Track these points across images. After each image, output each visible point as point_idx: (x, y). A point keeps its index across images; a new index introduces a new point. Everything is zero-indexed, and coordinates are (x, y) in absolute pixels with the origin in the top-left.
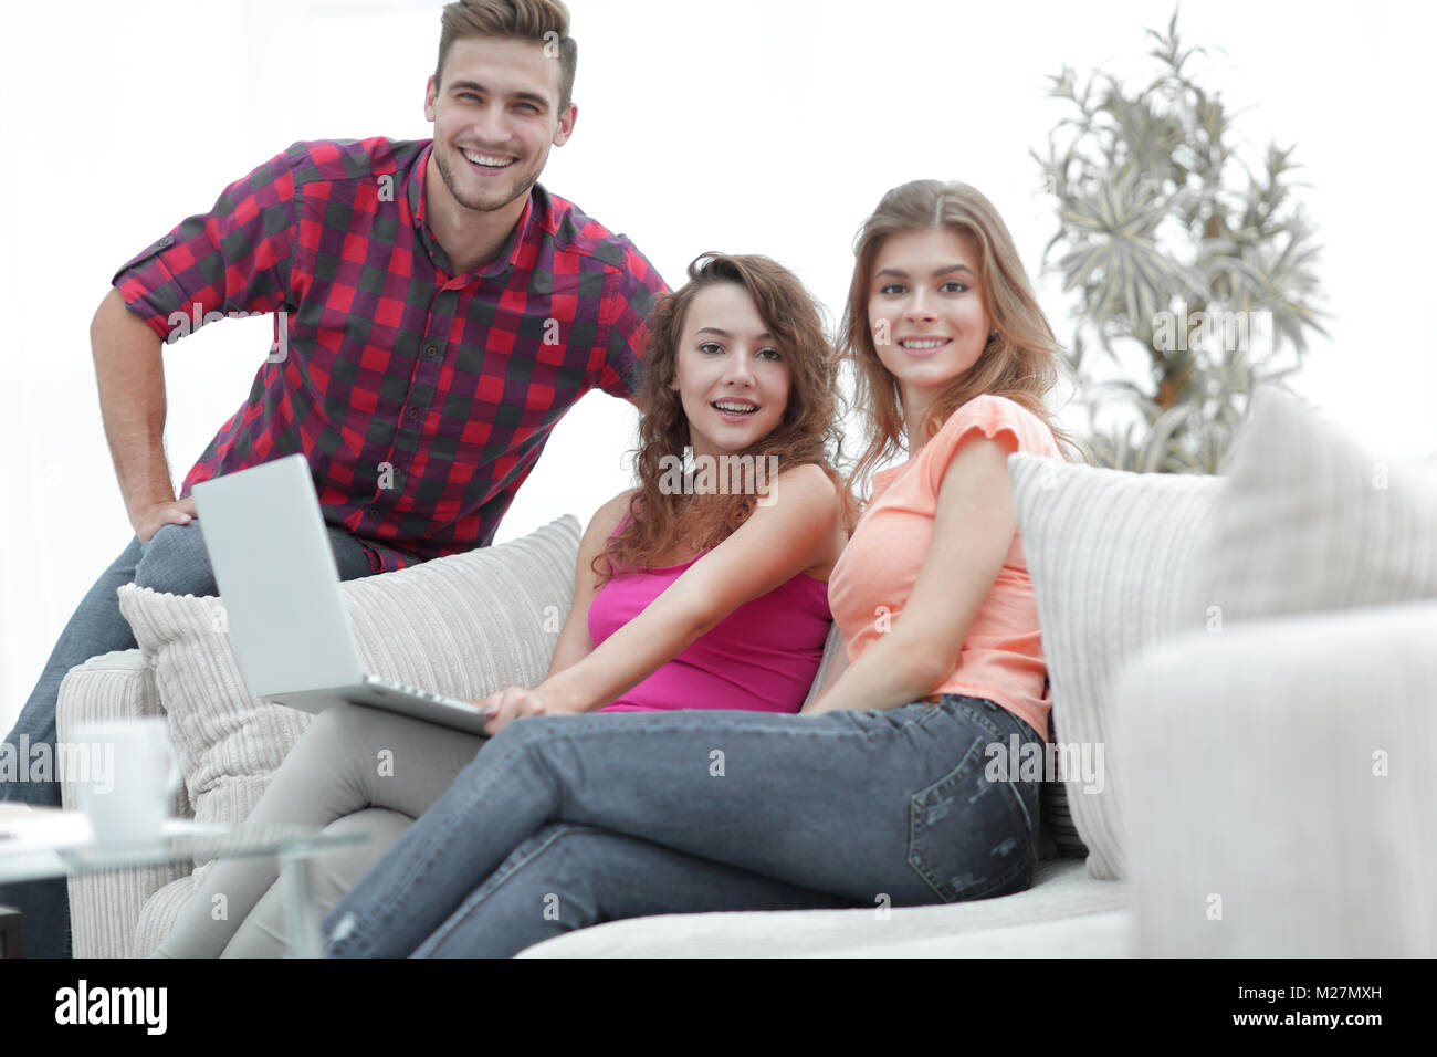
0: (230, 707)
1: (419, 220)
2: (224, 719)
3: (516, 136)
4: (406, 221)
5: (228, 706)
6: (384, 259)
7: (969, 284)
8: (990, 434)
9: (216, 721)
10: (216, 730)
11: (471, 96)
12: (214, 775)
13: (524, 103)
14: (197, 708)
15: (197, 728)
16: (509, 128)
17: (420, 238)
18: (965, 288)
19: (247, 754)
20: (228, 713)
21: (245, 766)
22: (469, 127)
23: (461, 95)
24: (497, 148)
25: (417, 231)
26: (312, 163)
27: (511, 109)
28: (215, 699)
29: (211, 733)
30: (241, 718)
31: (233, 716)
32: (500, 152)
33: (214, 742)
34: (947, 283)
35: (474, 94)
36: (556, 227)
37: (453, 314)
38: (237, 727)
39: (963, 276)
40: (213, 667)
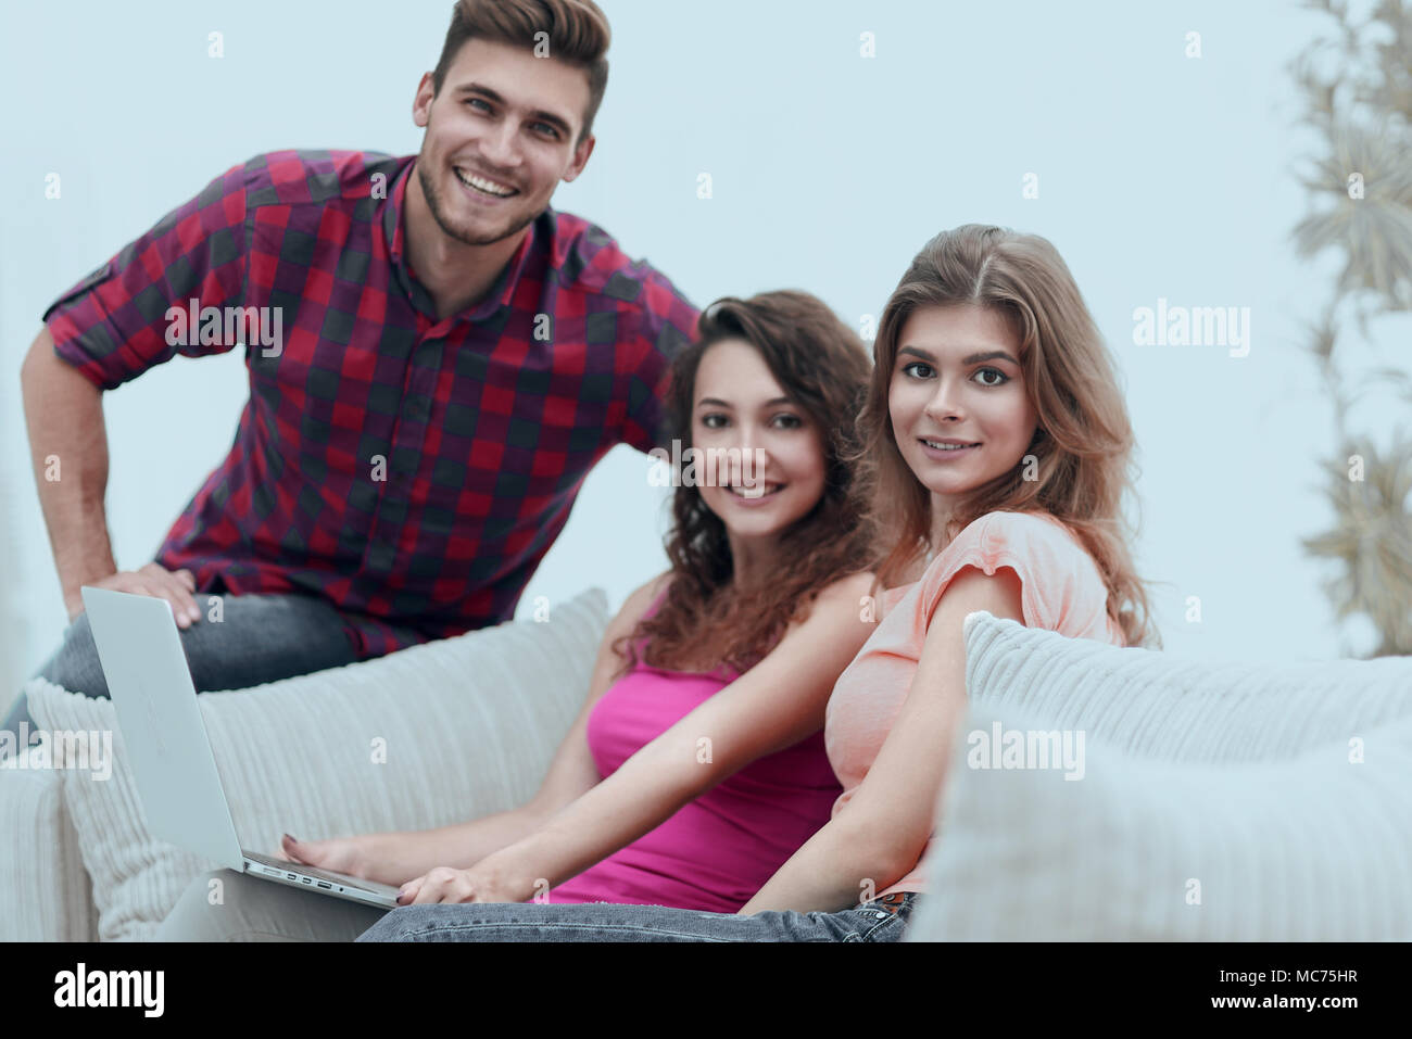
0: (143, 839)
1: (396, 254)
2: (135, 852)
3: (525, 164)
4: (379, 254)
5: (141, 835)
6: (352, 300)
7: (1010, 375)
8: (989, 571)
9: (127, 853)
10: (125, 863)
11: (481, 104)
12: (123, 917)
13: (542, 125)
14: (105, 834)
15: (106, 860)
16: (519, 151)
17: (397, 276)
18: (1005, 379)
19: (158, 896)
20: (141, 843)
21: (156, 907)
22: (474, 142)
23: (468, 101)
24: (501, 172)
25: (392, 267)
26: (269, 181)
27: (527, 130)
28: (126, 827)
29: (122, 868)
30: (154, 853)
31: (145, 848)
32: (503, 179)
33: (125, 877)
34: (981, 370)
35: (488, 104)
36: (561, 259)
37: (437, 366)
38: (149, 863)
39: (1006, 366)
40: (124, 787)
